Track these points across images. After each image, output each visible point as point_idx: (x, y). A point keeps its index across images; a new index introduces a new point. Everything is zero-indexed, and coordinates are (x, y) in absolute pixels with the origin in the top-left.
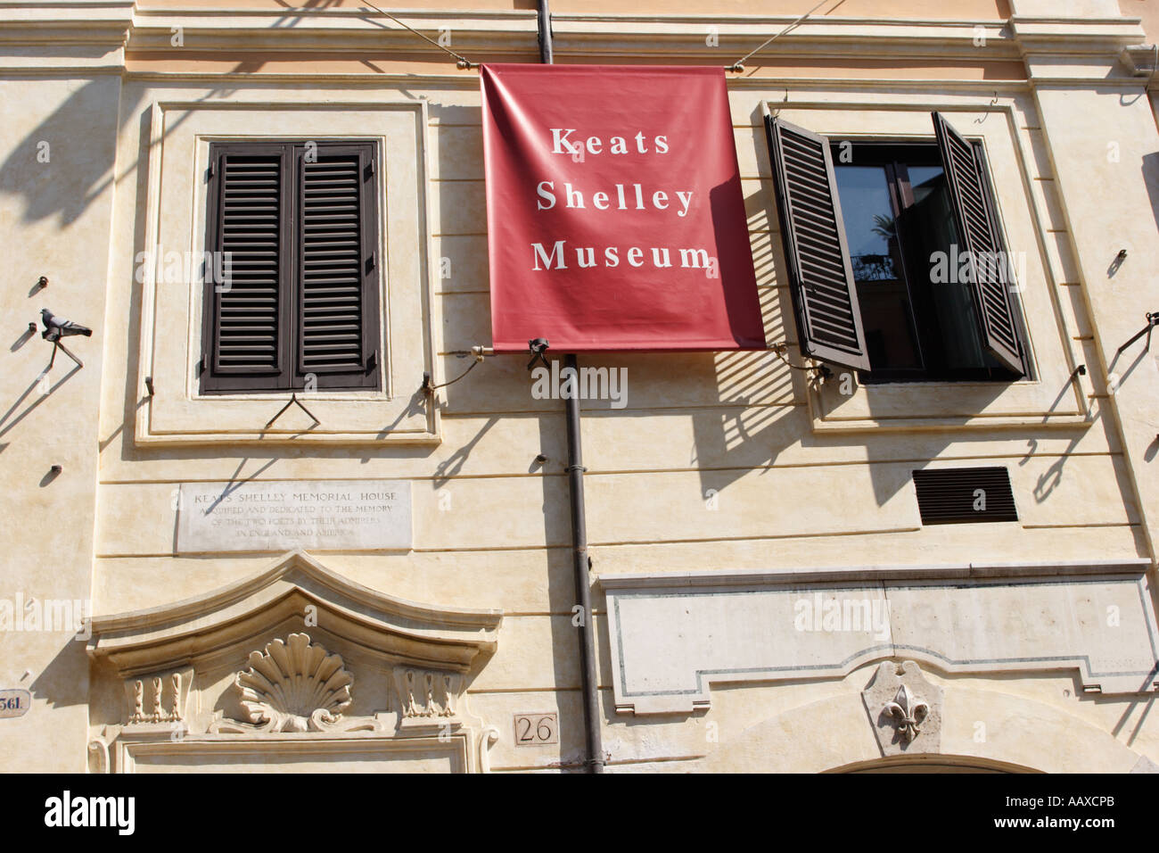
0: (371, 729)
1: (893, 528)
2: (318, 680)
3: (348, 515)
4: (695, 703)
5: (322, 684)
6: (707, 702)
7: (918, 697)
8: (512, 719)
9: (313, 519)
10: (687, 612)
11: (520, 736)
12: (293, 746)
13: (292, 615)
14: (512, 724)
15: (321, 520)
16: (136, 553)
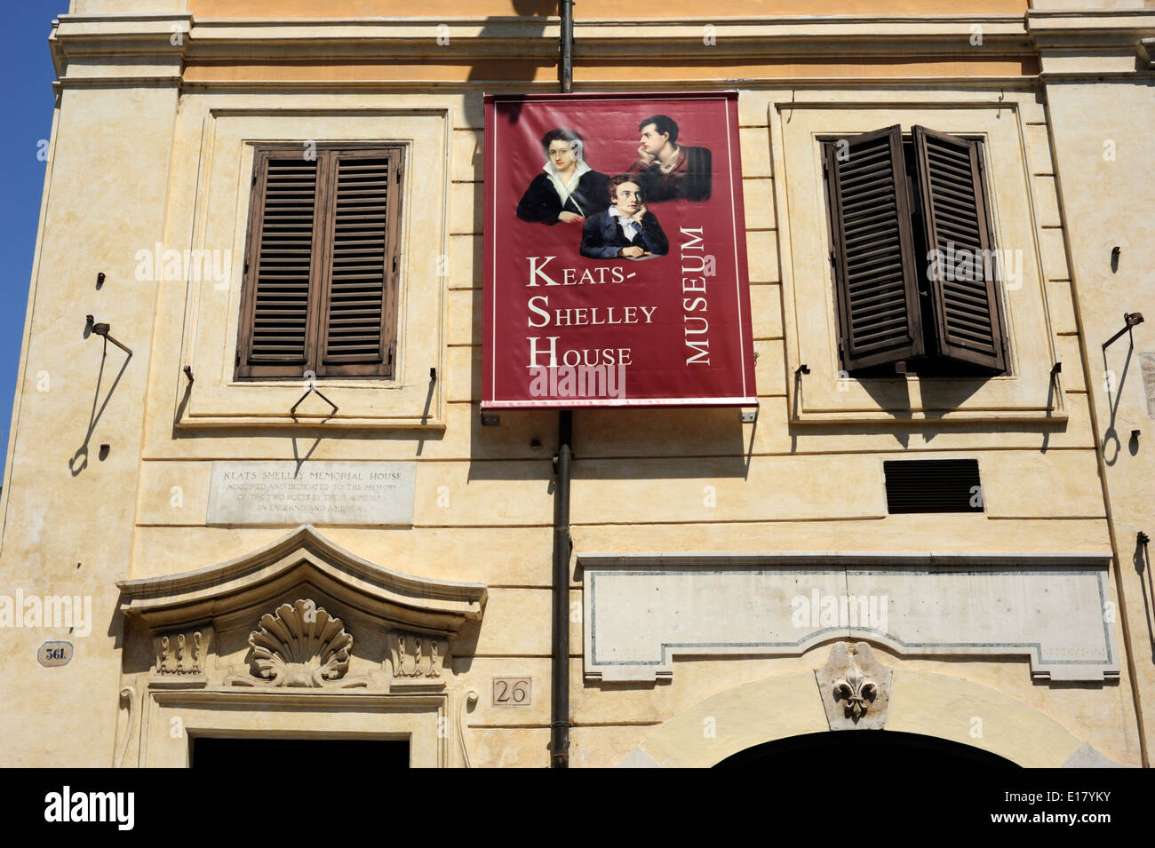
0: (364, 686)
1: (860, 515)
2: (323, 641)
3: (358, 493)
4: (658, 673)
5: (325, 644)
6: (671, 673)
7: (868, 677)
8: (491, 682)
9: (326, 495)
10: (657, 589)
11: (497, 697)
12: (295, 700)
13: (302, 583)
14: (491, 685)
15: (333, 497)
16: (171, 523)
